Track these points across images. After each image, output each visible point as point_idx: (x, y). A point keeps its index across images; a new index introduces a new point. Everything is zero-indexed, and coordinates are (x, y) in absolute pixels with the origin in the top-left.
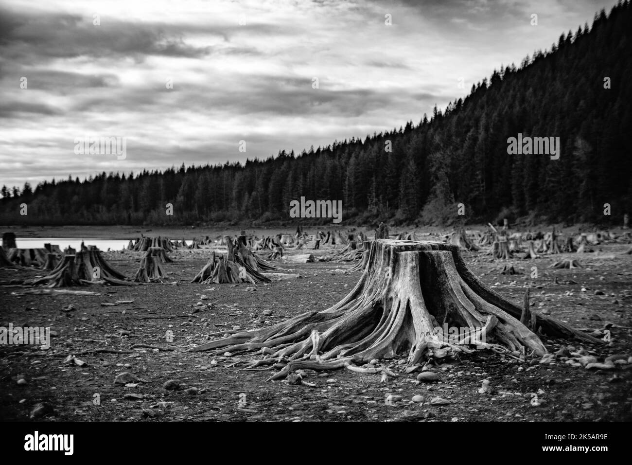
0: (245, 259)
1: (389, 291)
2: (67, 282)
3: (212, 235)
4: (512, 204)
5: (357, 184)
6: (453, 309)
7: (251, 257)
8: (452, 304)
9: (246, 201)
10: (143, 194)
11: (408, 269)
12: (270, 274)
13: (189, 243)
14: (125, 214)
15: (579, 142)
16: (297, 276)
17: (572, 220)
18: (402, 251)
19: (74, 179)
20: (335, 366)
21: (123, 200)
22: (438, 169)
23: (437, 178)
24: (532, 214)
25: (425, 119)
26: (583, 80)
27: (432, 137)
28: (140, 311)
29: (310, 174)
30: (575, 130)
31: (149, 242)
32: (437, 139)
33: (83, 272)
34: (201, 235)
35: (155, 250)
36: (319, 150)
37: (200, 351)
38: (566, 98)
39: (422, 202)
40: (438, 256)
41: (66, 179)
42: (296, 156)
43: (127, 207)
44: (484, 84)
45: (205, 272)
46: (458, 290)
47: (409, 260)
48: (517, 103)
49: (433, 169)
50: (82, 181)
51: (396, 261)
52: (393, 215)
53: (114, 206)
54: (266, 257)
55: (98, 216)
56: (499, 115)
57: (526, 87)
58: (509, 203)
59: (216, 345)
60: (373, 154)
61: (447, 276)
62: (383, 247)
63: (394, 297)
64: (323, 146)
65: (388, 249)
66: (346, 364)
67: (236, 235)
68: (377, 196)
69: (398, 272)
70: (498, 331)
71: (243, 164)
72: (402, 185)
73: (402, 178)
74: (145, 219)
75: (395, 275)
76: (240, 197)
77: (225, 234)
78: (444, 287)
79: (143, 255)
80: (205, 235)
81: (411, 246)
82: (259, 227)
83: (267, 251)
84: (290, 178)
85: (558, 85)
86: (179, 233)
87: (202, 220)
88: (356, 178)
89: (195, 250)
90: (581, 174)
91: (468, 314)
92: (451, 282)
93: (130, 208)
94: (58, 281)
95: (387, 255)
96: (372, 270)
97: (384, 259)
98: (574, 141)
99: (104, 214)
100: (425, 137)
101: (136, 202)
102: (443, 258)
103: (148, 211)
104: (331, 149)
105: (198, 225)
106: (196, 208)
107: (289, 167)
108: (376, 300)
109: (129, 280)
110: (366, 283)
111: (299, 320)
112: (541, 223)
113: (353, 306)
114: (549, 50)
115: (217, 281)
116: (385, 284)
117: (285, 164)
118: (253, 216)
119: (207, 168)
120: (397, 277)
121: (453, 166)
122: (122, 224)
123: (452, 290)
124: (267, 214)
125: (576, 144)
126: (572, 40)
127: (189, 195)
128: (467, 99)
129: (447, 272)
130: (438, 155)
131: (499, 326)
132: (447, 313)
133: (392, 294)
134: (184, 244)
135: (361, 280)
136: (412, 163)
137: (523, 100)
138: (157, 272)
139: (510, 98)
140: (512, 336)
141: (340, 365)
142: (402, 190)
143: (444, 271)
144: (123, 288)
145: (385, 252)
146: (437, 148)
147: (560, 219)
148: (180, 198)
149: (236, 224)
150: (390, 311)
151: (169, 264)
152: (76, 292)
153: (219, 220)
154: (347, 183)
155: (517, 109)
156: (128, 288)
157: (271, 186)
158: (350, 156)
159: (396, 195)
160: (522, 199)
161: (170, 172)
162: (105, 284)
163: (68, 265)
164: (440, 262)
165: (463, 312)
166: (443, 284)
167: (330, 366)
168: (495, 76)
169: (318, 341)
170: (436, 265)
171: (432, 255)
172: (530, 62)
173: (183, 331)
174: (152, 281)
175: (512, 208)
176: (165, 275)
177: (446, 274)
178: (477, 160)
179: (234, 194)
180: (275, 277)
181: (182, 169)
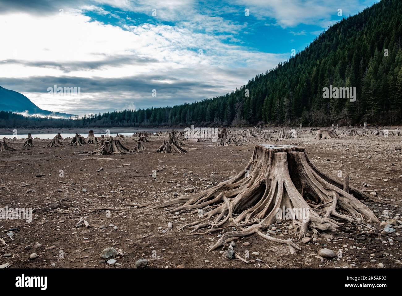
0: (176, 142)
1: (269, 175)
2: (105, 153)
3: (163, 130)
4: (262, 120)
5: (210, 113)
6: (307, 186)
7: (178, 141)
8: (307, 183)
9: (174, 119)
10: (139, 117)
11: (282, 163)
12: (186, 148)
13: (155, 134)
14: (133, 124)
15: (285, 99)
16: (196, 149)
17: (283, 125)
18: (276, 152)
19: (116, 112)
20: (250, 233)
21: (132, 119)
22: (238, 109)
23: (237, 112)
24: (269, 123)
25: (233, 92)
26: (286, 78)
27: (236, 98)
28: (132, 170)
29: (195, 110)
30: (284, 95)
31: (140, 134)
32: (237, 98)
33: (112, 149)
34: (158, 130)
35: (142, 138)
36: (197, 102)
37: (161, 208)
38: (281, 85)
39: (232, 120)
40: (297, 155)
41: (113, 112)
42: (190, 104)
43: (134, 121)
44: (253, 80)
45: (161, 148)
46: (311, 175)
47: (282, 158)
48: (264, 86)
49: (236, 109)
50: (118, 112)
51: (273, 158)
52: (222, 124)
53: (129, 121)
54: (182, 139)
55: (124, 124)
56: (258, 90)
57: (267, 81)
58: (261, 120)
59: (169, 203)
60: (216, 104)
61: (303, 167)
62: (265, 149)
63: (272, 179)
64: (199, 101)
65: (267, 151)
66: (257, 230)
67: (171, 131)
68: (217, 118)
69: (274, 164)
70: (340, 202)
71: (173, 107)
72: (225, 114)
73: (225, 111)
74: (140, 125)
75: (273, 166)
76: (171, 118)
77: (167, 130)
78: (301, 173)
79: (138, 138)
80: (160, 131)
81: (281, 149)
82: (178, 128)
83: (182, 137)
84: (188, 111)
85: (278, 81)
86: (151, 130)
87: (159, 125)
88: (210, 112)
89: (157, 136)
90: (286, 110)
91: (318, 191)
92: (306, 170)
93: (135, 121)
94: (101, 152)
95: (267, 154)
96: (255, 161)
97: (265, 156)
98: (283, 99)
99: (126, 123)
100: (233, 98)
101: (137, 120)
102: (300, 157)
103: (140, 123)
104: (202, 102)
105: (158, 127)
106: (157, 121)
107: (188, 108)
108: (262, 180)
109: (130, 152)
110: (251, 167)
111: (216, 189)
112: (272, 126)
113: (245, 181)
114: (275, 68)
115: (166, 152)
116: (267, 171)
117: (186, 107)
118: (176, 124)
119: (161, 108)
120: (274, 167)
121: (243, 108)
122: (132, 127)
123: (307, 175)
124: (181, 124)
125: (284, 100)
126: (283, 65)
127: (155, 117)
128: (247, 85)
129: (303, 164)
130: (238, 104)
131: (340, 199)
132: (303, 188)
133: (271, 177)
134: (153, 134)
135: (248, 165)
136: (229, 106)
137: (266, 85)
138: (142, 147)
139: (262, 85)
140: (349, 205)
141: (253, 231)
142: (225, 115)
143: (301, 164)
144: (127, 156)
145: (266, 152)
146: (237, 102)
147: (278, 125)
148: (152, 118)
149: (170, 127)
150: (270, 187)
151: (147, 143)
152: (107, 159)
153: (165, 125)
154: (207, 113)
155: (264, 88)
156: (130, 156)
157: (182, 114)
158: (208, 104)
159: (223, 117)
160: (266, 119)
161: (148, 110)
162: (121, 153)
163: (105, 146)
164: (298, 159)
165: (315, 189)
166: (301, 171)
167: (247, 233)
168: (257, 78)
169: (231, 207)
170: (296, 160)
171: (293, 154)
172: (268, 73)
173: (151, 187)
174: (140, 152)
175: (262, 121)
176: (145, 149)
177: (302, 166)
178: (251, 105)
179: (170, 117)
180: (187, 149)
181: (152, 109)
